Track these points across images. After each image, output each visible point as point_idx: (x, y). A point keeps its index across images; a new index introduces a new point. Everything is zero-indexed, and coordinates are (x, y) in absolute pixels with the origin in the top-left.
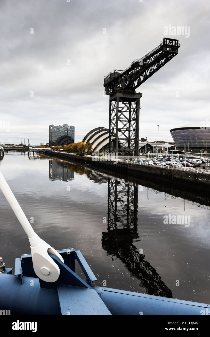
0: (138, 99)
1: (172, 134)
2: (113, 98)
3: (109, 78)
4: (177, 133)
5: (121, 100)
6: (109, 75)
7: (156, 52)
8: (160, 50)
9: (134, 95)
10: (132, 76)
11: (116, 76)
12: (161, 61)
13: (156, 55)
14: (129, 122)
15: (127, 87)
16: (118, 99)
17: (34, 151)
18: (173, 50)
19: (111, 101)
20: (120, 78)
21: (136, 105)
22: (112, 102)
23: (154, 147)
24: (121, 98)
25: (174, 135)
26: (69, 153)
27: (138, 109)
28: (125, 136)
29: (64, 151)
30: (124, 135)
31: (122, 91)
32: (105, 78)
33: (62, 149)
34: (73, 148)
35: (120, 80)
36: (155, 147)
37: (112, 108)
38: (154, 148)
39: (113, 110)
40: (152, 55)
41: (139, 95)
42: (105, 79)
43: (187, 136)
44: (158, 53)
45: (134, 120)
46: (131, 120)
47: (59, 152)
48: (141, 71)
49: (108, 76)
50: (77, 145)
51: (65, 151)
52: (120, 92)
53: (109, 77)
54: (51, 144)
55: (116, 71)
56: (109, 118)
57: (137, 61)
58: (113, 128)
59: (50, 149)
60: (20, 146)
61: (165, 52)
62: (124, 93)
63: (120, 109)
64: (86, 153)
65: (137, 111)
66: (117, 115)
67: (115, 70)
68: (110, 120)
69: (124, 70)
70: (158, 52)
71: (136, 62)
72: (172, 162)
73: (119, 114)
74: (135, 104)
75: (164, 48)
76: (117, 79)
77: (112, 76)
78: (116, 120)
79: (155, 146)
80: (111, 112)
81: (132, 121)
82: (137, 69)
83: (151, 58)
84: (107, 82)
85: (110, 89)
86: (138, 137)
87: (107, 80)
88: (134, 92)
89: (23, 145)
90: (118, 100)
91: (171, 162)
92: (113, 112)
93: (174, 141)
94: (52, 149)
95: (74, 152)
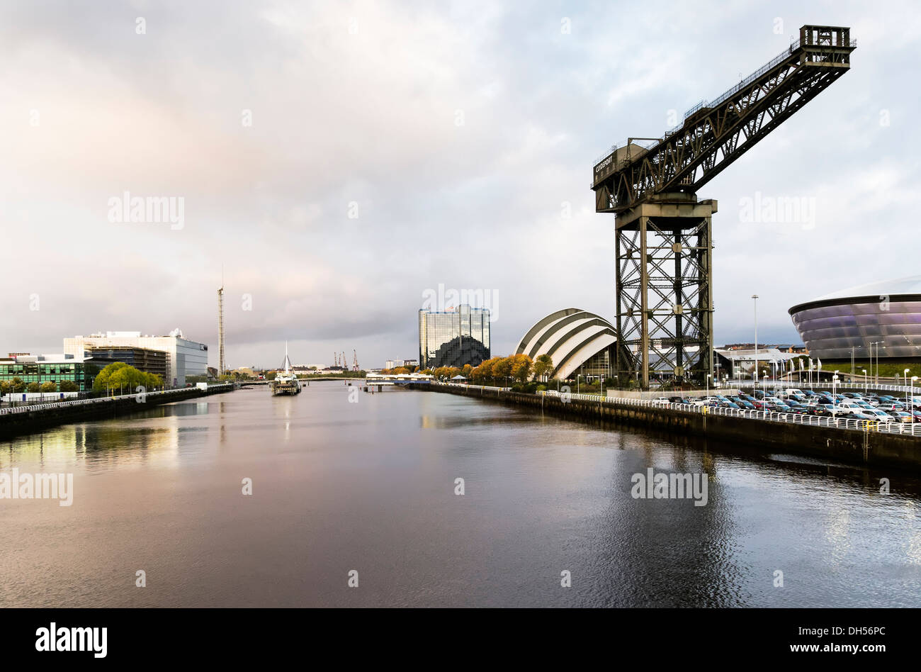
0: (706, 219)
1: (797, 321)
2: (626, 221)
3: (610, 165)
4: (815, 316)
5: (653, 225)
6: (610, 156)
7: (774, 73)
8: (789, 65)
9: (693, 208)
10: (687, 151)
11: (634, 156)
12: (786, 100)
13: (773, 82)
14: (678, 288)
15: (670, 187)
16: (644, 222)
17: (382, 383)
18: (832, 61)
19: (619, 231)
20: (646, 161)
21: (697, 237)
22: (623, 232)
23: (735, 361)
24: (652, 219)
25: (804, 322)
26: (486, 387)
27: (707, 250)
28: (667, 331)
29: (466, 380)
30: (664, 329)
31: (657, 197)
32: (597, 166)
33: (459, 377)
34: (497, 372)
35: (647, 166)
36: (738, 362)
37: (623, 252)
38: (736, 365)
39: (629, 255)
40: (760, 82)
41: (709, 208)
42: (595, 168)
43: (848, 323)
44: (782, 75)
45: (692, 281)
46: (684, 282)
47: (453, 384)
48: (722, 134)
49: (605, 160)
50: (510, 363)
51: (469, 381)
52: (651, 202)
53: (609, 161)
54: (425, 361)
55: (634, 142)
56: (617, 281)
57: (704, 106)
58: (632, 309)
59: (425, 376)
60: (334, 372)
61: (806, 69)
62: (662, 203)
63: (649, 252)
64: (542, 386)
65: (702, 254)
66: (642, 269)
67: (630, 140)
68: (620, 286)
69: (662, 136)
70: (782, 72)
71: (702, 109)
72: (846, 407)
73: (649, 266)
74: (695, 235)
75: (801, 57)
76: (639, 162)
77: (621, 158)
78: (638, 284)
79: (738, 358)
80: (622, 262)
81: (687, 285)
82: (707, 131)
83: (757, 91)
84: (603, 177)
85: (612, 196)
86: (709, 334)
87: (604, 170)
88: (694, 199)
89: (340, 368)
90: (644, 226)
91: (841, 406)
92: (630, 261)
93: (805, 340)
94: (430, 376)
95: (499, 382)
